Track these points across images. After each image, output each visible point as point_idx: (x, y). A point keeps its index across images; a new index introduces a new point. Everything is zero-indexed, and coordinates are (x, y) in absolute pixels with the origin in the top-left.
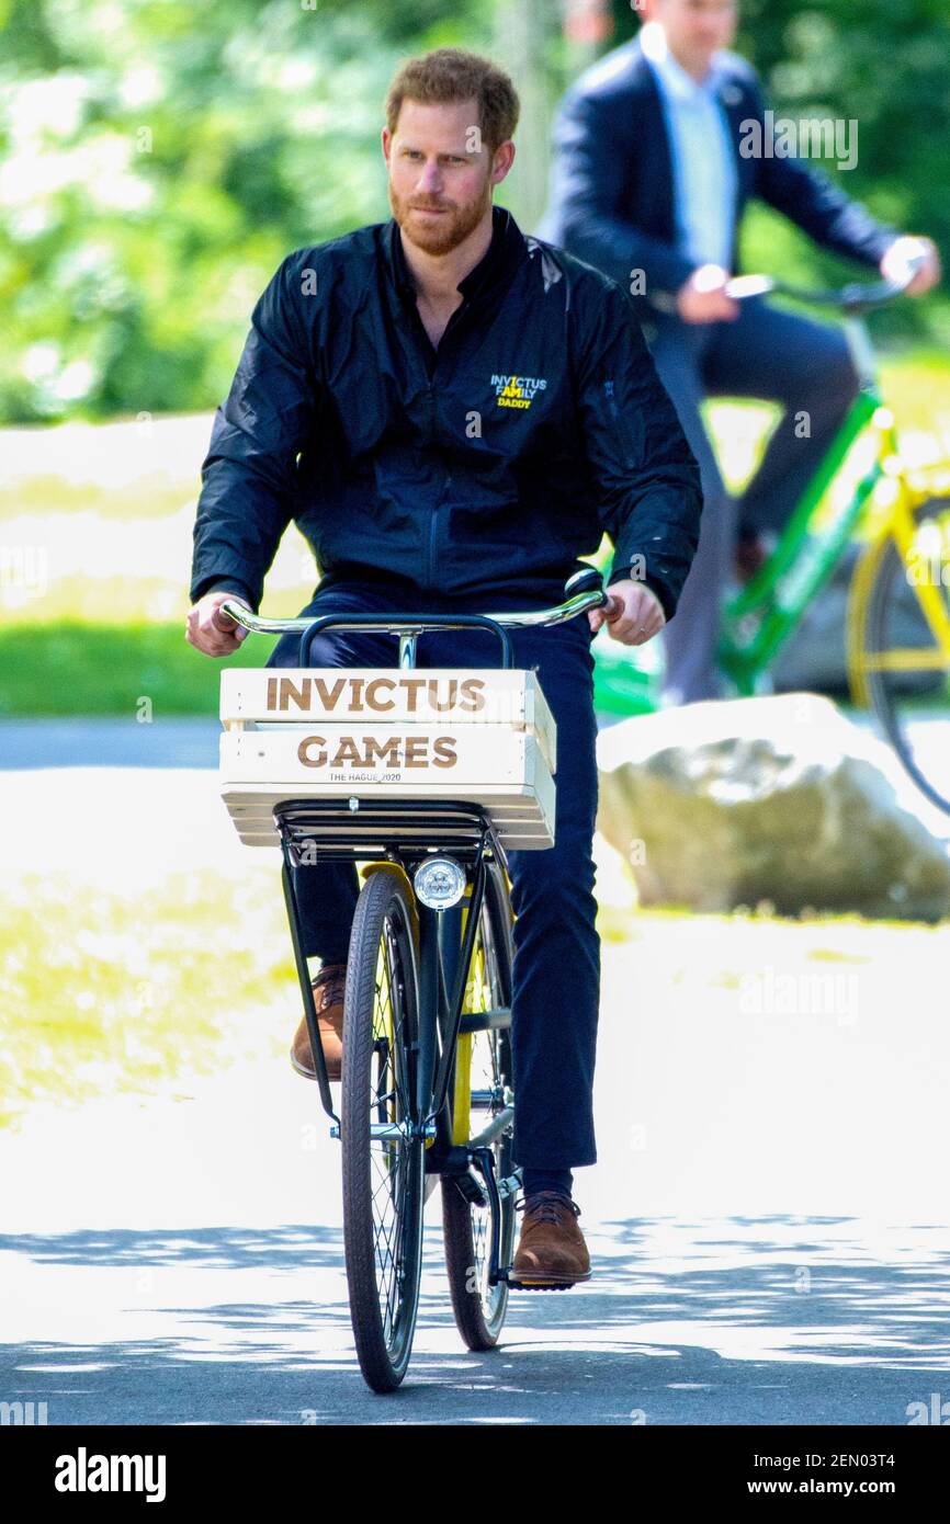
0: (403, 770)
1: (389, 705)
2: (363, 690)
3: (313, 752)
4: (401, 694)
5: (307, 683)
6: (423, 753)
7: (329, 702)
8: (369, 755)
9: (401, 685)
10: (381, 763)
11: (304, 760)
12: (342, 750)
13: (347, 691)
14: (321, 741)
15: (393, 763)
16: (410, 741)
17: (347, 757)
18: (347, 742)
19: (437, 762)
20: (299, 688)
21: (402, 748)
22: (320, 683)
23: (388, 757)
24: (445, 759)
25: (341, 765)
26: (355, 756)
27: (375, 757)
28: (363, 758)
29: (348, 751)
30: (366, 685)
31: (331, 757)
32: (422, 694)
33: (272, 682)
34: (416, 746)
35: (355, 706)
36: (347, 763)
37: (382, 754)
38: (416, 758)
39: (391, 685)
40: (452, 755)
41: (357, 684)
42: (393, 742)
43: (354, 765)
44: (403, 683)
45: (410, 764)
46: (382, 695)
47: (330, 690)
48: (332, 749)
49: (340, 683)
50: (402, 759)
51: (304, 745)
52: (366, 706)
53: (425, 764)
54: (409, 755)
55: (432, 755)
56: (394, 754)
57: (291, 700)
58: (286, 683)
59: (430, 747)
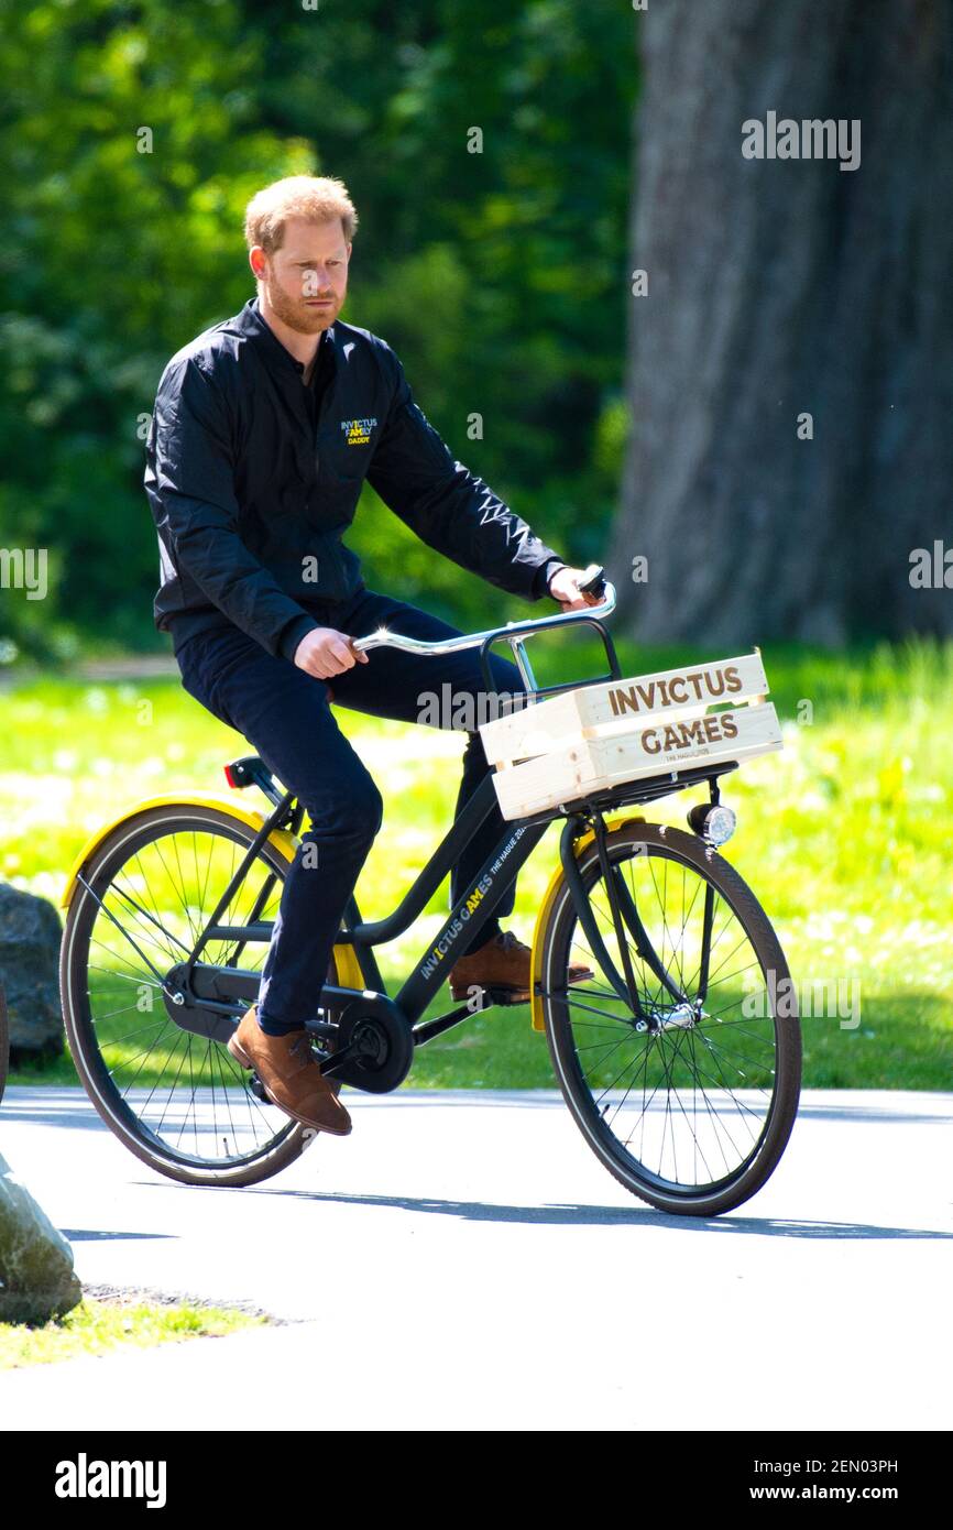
0: (708, 744)
1: (686, 698)
2: (667, 688)
3: (651, 742)
4: (689, 688)
5: (632, 690)
6: (716, 729)
7: (650, 703)
8: (685, 738)
9: (689, 680)
10: (694, 741)
11: (647, 749)
12: (668, 737)
13: (657, 691)
14: (654, 734)
15: (701, 741)
16: (707, 722)
17: (673, 742)
18: (669, 731)
19: (726, 734)
20: (628, 695)
21: (702, 728)
22: (639, 688)
23: (696, 737)
24: (731, 731)
25: (670, 749)
26: (676, 740)
27: (689, 739)
28: (682, 741)
29: (671, 738)
30: (668, 684)
31: (663, 745)
32: (703, 683)
33: (611, 694)
34: (711, 725)
35: (666, 703)
36: (674, 746)
37: (692, 736)
38: (713, 734)
39: (683, 682)
40: (733, 727)
41: (661, 685)
42: (696, 725)
43: (679, 747)
44: (690, 678)
45: (712, 739)
46: (679, 690)
47: (647, 693)
48: (662, 739)
49: (652, 686)
50: (705, 737)
51: (644, 738)
52: (672, 701)
53: (719, 738)
54: (709, 733)
55: (722, 730)
56: (699, 733)
57: (626, 705)
58: (620, 693)
59: (718, 724)
